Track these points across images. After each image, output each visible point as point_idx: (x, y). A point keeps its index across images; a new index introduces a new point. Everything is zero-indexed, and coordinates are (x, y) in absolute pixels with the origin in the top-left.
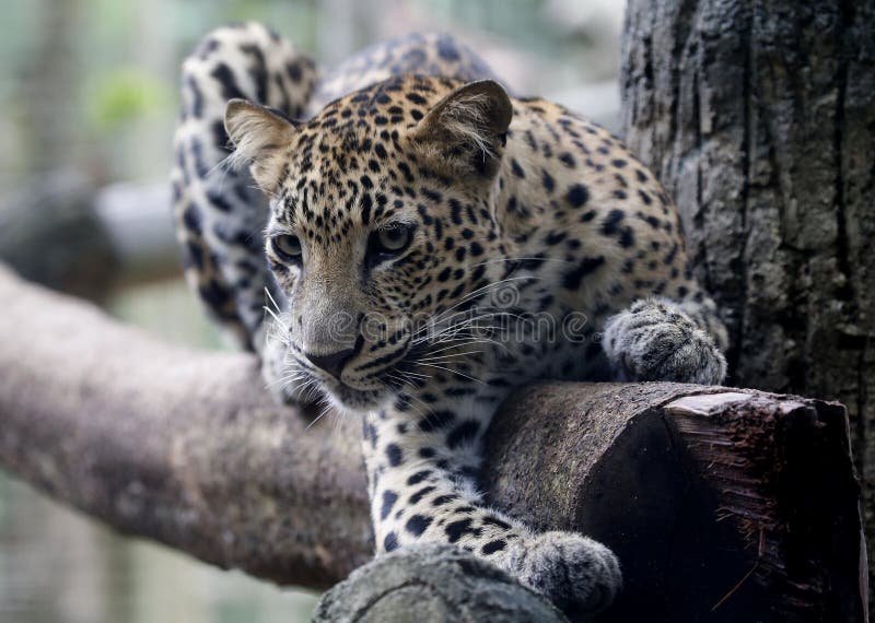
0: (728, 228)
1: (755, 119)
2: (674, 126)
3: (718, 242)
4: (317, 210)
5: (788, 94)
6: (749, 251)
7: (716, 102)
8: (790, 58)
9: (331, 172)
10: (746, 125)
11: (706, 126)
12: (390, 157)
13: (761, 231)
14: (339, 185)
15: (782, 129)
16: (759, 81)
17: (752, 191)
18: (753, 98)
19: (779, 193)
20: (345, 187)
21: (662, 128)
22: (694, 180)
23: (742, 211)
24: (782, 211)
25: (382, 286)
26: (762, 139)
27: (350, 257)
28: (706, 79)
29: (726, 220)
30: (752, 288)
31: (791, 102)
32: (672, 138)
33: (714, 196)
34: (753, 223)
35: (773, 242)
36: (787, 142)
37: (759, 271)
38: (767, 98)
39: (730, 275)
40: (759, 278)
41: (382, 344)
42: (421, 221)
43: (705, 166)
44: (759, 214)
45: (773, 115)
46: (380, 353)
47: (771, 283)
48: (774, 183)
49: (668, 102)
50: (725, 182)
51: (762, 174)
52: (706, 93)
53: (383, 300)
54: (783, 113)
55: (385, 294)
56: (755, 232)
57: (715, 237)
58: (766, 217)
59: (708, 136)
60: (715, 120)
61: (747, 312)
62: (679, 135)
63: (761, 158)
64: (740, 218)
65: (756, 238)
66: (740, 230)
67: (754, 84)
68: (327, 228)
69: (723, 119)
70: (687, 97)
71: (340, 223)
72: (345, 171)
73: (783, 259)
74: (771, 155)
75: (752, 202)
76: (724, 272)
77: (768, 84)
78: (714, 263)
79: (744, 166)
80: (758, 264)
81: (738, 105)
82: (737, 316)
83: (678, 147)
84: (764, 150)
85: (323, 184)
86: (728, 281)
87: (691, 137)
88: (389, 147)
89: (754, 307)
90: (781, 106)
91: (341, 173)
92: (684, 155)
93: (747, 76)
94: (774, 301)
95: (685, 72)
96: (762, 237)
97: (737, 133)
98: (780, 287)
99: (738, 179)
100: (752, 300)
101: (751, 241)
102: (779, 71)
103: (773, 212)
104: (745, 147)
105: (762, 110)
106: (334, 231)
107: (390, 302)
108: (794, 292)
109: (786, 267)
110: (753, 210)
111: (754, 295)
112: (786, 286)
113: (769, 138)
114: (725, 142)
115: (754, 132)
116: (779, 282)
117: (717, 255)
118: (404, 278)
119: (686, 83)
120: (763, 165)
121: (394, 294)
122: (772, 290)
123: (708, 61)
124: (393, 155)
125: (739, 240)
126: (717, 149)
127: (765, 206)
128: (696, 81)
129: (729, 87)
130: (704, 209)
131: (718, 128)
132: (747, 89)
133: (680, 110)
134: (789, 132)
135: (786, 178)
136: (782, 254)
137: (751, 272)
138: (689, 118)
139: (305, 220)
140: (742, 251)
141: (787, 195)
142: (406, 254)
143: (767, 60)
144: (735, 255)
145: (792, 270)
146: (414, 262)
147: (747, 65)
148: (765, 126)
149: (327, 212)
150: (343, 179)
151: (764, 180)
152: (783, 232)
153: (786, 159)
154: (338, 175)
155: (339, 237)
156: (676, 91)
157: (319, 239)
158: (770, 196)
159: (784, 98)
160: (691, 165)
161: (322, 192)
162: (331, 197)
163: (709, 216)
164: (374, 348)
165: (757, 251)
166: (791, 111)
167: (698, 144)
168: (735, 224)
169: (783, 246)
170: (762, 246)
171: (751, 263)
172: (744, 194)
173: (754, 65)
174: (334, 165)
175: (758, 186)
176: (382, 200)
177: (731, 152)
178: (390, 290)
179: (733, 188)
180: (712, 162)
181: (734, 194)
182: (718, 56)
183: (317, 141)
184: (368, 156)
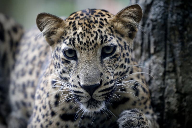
0: (159, 85)
1: (168, 49)
2: (142, 51)
3: (155, 90)
4: (84, 41)
5: (180, 40)
6: (166, 93)
7: (156, 43)
8: (180, 28)
9: (86, 30)
10: (166, 51)
11: (152, 51)
12: (105, 25)
13: (170, 87)
14: (90, 33)
15: (177, 52)
16: (170, 36)
17: (167, 73)
18: (168, 42)
19: (176, 74)
20: (93, 33)
21: (138, 51)
22: (148, 69)
23: (164, 80)
24: (177, 80)
25: (107, 65)
26: (171, 55)
27: (96, 54)
28: (153, 35)
29: (158, 83)
30: (166, 106)
31: (180, 43)
32: (141, 55)
33: (154, 75)
34: (167, 84)
35: (173, 91)
36: (179, 57)
37: (169, 100)
38: (172, 42)
39: (159, 101)
40: (169, 103)
41: (108, 83)
42: (118, 45)
43: (152, 64)
44: (169, 81)
45: (174, 48)
46: (107, 87)
47: (173, 105)
48: (174, 71)
49: (140, 42)
50: (158, 70)
51: (170, 67)
52: (152, 40)
53: (107, 69)
54: (178, 47)
55: (108, 68)
56: (168, 87)
57: (155, 88)
58: (171, 82)
59: (153, 54)
60: (155, 49)
61: (165, 114)
62: (144, 53)
63: (170, 62)
64: (162, 82)
65: (168, 89)
66: (163, 86)
67: (168, 36)
68: (88, 46)
69: (158, 49)
70: (146, 41)
71: (93, 44)
72: (91, 28)
73: (177, 97)
74: (173, 61)
75: (167, 77)
76: (157, 100)
77: (173, 37)
78: (154, 97)
79: (164, 65)
80: (169, 98)
81: (163, 44)
82: (162, 115)
83: (143, 58)
84: (171, 59)
85: (84, 33)
86: (158, 104)
87: (147, 55)
88: (104, 22)
89: (167, 113)
90: (177, 45)
91: (90, 29)
92: (145, 60)
93: (166, 34)
94: (173, 111)
95: (146, 32)
96: (170, 89)
97: (162, 54)
98: (176, 106)
99: (162, 69)
100: (166, 110)
101: (166, 90)
102: (177, 33)
103: (174, 80)
104: (165, 58)
105: (171, 46)
106: (90, 47)
107: (109, 70)
108: (180, 108)
109: (178, 99)
110: (167, 79)
111: (167, 108)
112: (178, 106)
113: (173, 55)
114: (158, 56)
115: (168, 53)
116: (175, 104)
117: (155, 94)
118: (113, 63)
119: (146, 36)
120: (171, 65)
121: (110, 68)
122: (173, 107)
123: (153, 29)
124: (106, 25)
125: (162, 90)
126: (156, 59)
127: (171, 78)
128: (149, 36)
129: (160, 38)
130: (151, 79)
131: (156, 52)
132: (166, 39)
133: (144, 45)
134: (179, 53)
135: (178, 69)
136: (177, 95)
137: (166, 101)
138: (147, 48)
139: (79, 44)
140: (163, 93)
141: (178, 75)
142: (114, 55)
143: (173, 29)
144: (161, 95)
145: (180, 100)
146: (116, 58)
147: (166, 30)
148: (172, 52)
149: (87, 42)
150: (92, 31)
151: (171, 70)
152: (177, 87)
153: (178, 62)
154: (89, 30)
155: (93, 48)
156: (143, 39)
157: (85, 49)
158: (173, 75)
159: (178, 42)
160: (147, 64)
161: (85, 35)
162: (88, 37)
163: (153, 81)
164: (105, 85)
165: (168, 94)
166: (180, 46)
167: (149, 57)
168: (161, 84)
169: (177, 92)
170: (170, 92)
171: (166, 97)
172: (164, 74)
173: (168, 30)
174: (87, 27)
175: (169, 72)
176: (106, 37)
177: (160, 60)
178: (109, 66)
179: (160, 72)
180: (154, 63)
181: (161, 74)
182: (157, 27)
183: (77, 22)
184: (98, 24)
